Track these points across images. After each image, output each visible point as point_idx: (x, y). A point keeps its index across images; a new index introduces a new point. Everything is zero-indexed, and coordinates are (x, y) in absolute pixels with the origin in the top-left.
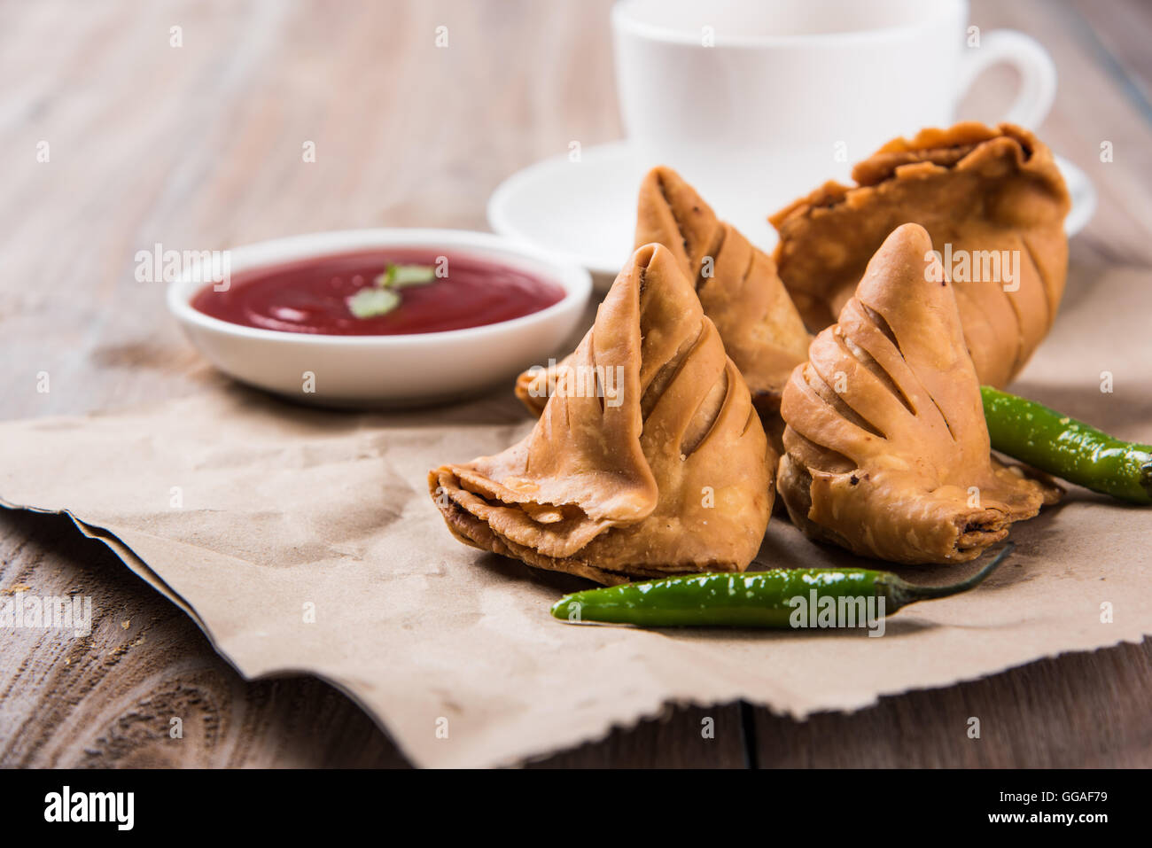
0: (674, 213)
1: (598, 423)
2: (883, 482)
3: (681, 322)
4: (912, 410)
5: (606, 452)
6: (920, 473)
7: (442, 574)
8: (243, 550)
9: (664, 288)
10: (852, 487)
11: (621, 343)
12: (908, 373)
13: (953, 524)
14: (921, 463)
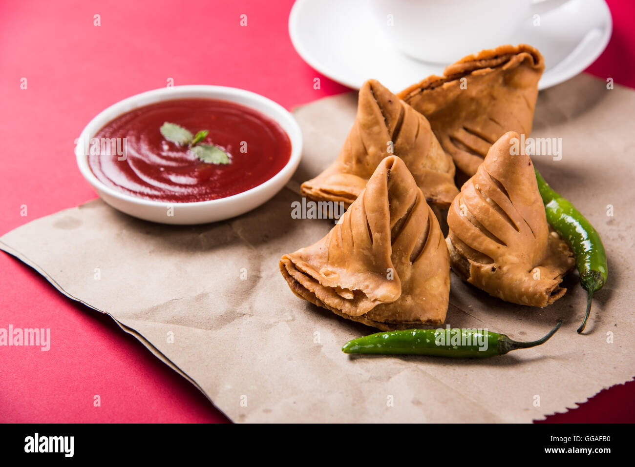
0: (378, 103)
1: (370, 249)
2: (508, 270)
3: (408, 196)
4: (517, 229)
5: (374, 263)
6: (524, 263)
7: (293, 320)
8: (198, 323)
9: (399, 179)
10: (492, 272)
11: (381, 210)
12: (515, 210)
13: (545, 294)
14: (524, 256)
